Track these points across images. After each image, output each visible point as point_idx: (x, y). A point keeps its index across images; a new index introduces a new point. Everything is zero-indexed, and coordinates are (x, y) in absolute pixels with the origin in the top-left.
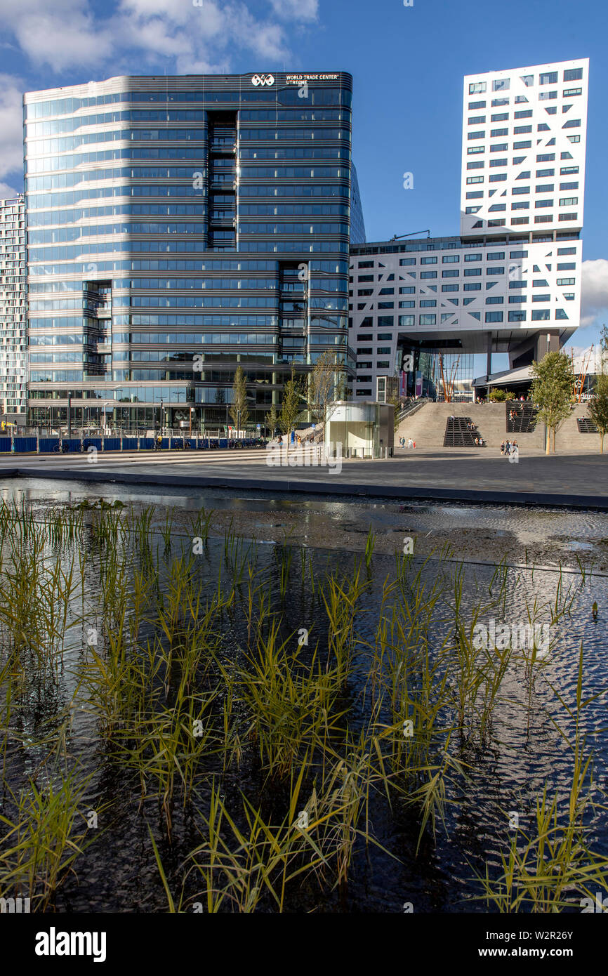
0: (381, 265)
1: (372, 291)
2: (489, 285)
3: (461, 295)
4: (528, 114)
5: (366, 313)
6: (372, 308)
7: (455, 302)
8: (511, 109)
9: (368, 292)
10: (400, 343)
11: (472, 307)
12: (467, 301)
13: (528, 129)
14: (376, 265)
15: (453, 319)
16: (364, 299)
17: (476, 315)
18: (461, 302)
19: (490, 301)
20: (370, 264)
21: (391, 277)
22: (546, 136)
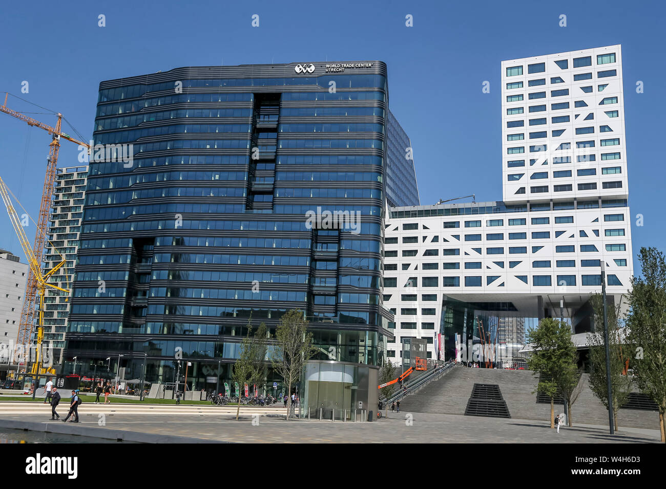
0: (425, 227)
1: (416, 251)
2: (535, 249)
3: (507, 257)
4: (565, 92)
5: (411, 272)
6: (416, 268)
7: (501, 264)
8: (548, 88)
9: (413, 253)
10: (445, 303)
11: (519, 270)
12: (513, 264)
13: (566, 105)
14: (420, 227)
15: (498, 282)
16: (407, 260)
17: (524, 278)
18: (507, 265)
19: (536, 264)
20: (414, 226)
21: (436, 239)
22: (584, 112)
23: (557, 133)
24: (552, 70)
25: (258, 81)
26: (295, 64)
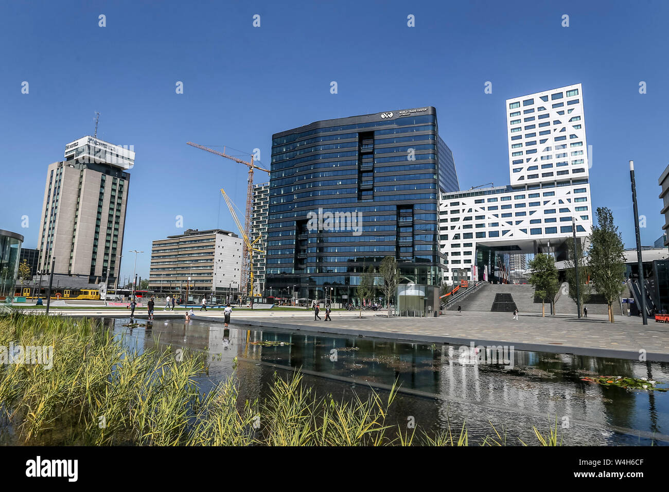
0: (463, 204)
1: (459, 218)
2: (531, 213)
3: (514, 219)
4: (548, 116)
5: (456, 231)
6: (459, 228)
7: (511, 223)
8: (536, 114)
9: (457, 219)
10: (477, 248)
11: (522, 226)
12: (518, 223)
13: (548, 124)
14: (461, 204)
15: (509, 233)
16: (453, 224)
17: (525, 231)
18: (514, 223)
19: (532, 222)
20: (458, 204)
21: (470, 210)
22: (559, 127)
23: (543, 141)
24: (538, 103)
25: (360, 125)
26: (381, 113)
